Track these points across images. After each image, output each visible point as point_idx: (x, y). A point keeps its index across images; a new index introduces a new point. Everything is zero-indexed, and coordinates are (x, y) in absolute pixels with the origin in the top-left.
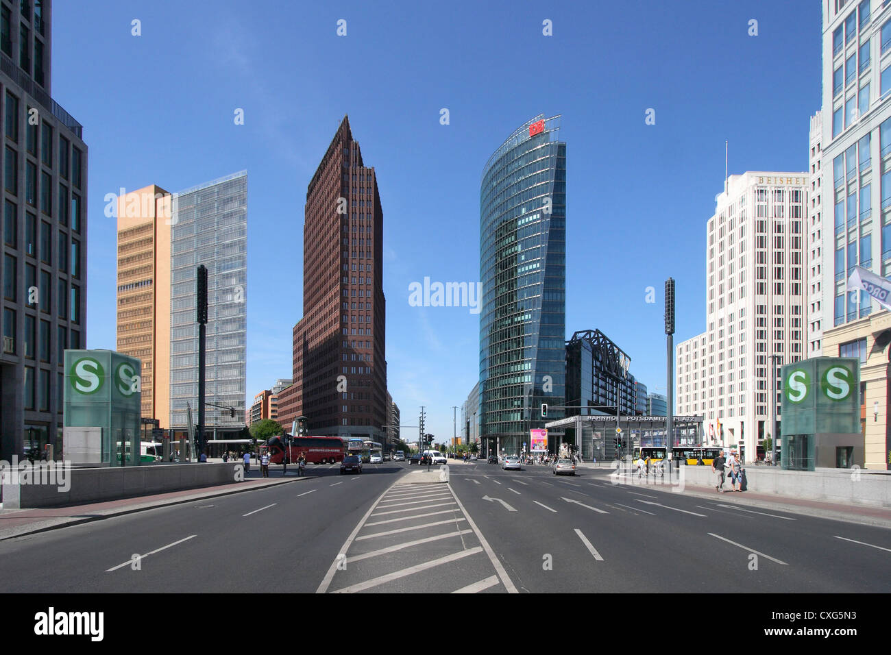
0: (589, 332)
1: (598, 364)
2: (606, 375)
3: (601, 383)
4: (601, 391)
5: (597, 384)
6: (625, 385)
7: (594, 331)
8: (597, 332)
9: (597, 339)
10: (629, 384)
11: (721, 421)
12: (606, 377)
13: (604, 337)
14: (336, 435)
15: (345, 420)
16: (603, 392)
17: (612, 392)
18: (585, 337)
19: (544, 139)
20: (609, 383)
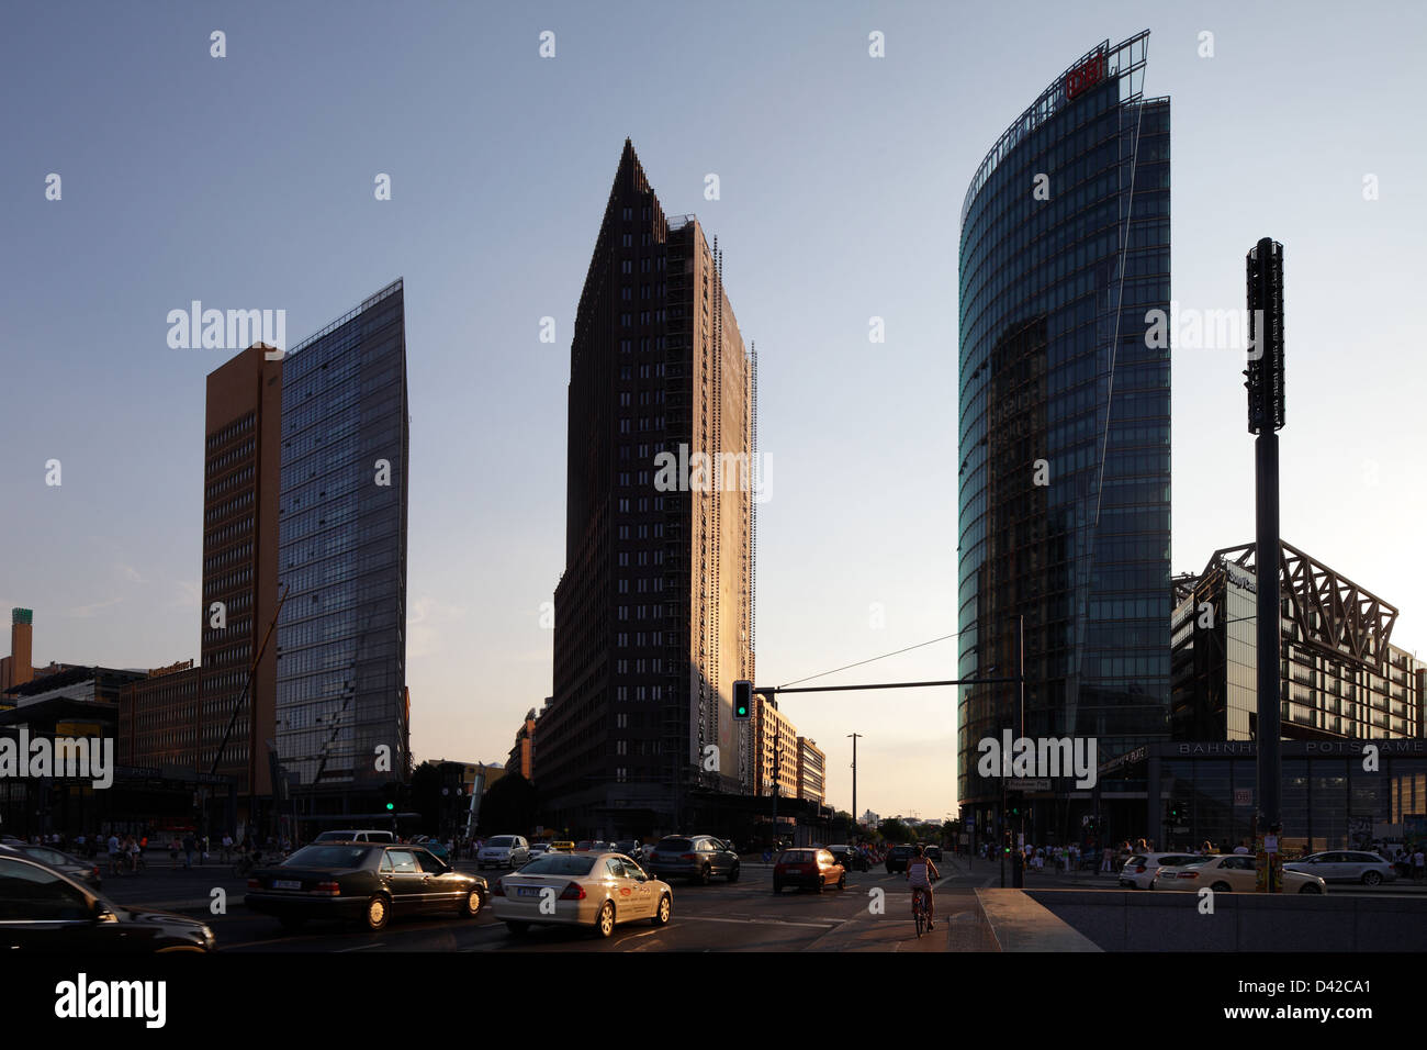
2: (1314, 651)
6: (1380, 676)
10: (1395, 673)
12: (1314, 656)
13: (1301, 557)
14: (604, 802)
15: (622, 772)
16: (1305, 693)
17: (1336, 692)
18: (1240, 563)
19: (1103, 97)
20: (1322, 670)
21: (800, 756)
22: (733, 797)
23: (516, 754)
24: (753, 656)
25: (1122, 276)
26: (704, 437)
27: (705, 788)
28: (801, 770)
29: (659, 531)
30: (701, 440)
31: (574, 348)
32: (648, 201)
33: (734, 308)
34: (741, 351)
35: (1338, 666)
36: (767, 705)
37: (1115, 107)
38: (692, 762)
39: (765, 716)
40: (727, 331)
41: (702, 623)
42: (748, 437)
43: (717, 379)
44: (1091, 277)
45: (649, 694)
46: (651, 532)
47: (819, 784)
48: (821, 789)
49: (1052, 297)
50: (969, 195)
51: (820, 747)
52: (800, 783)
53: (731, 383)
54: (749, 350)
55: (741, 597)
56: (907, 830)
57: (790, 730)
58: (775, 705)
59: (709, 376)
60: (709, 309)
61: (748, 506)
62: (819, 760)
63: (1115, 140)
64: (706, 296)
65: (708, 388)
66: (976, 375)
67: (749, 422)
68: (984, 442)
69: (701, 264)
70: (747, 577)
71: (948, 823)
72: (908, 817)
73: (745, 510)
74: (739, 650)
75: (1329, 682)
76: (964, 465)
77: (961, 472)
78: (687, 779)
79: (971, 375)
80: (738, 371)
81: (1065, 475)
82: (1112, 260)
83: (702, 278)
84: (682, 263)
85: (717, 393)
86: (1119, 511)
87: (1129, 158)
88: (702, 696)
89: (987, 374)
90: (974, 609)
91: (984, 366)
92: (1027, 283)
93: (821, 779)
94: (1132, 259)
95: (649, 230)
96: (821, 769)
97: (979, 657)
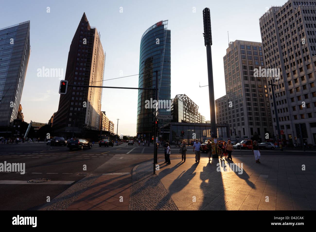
0: (182, 95)
1: (186, 107)
2: (189, 111)
3: (187, 114)
4: (187, 117)
5: (185, 114)
6: (197, 116)
7: (183, 95)
8: (185, 95)
9: (185, 98)
10: (199, 116)
11: (235, 128)
12: (189, 112)
13: (187, 97)
14: (65, 131)
15: (69, 125)
16: (188, 117)
17: (192, 118)
18: (180, 97)
19: (162, 27)
20: (190, 114)
21: (109, 124)
22: (93, 130)
23: (50, 121)
24: (101, 105)
25: (164, 52)
26: (94, 64)
27: (88, 128)
28: (109, 127)
29: (83, 79)
30: (93, 64)
31: (71, 46)
32: (87, 23)
33: (102, 45)
34: (103, 53)
35: (192, 114)
36: (104, 114)
37: (163, 29)
38: (85, 123)
39: (103, 116)
40: (100, 48)
41: (90, 97)
42: (103, 67)
43: (98, 55)
44: (160, 51)
45: (77, 109)
46: (81, 79)
47: (113, 129)
48: (113, 130)
49: (154, 53)
50: (142, 37)
51: (113, 123)
52: (109, 129)
53: (101, 57)
54: (104, 53)
55: (99, 94)
56: (128, 138)
57: (108, 119)
58: (105, 115)
59: (96, 54)
60: (97, 43)
61: (102, 78)
62: (113, 125)
63: (163, 33)
64: (97, 41)
65: (96, 56)
66: (142, 63)
67: (103, 64)
68: (143, 73)
69: (96, 36)
70: (101, 90)
71: (135, 137)
72: (128, 135)
73: (102, 79)
74: (98, 103)
75: (191, 116)
76: (140, 77)
77: (139, 78)
78: (84, 127)
79: (141, 63)
80: (102, 56)
81: (154, 80)
82: (163, 49)
83: (96, 38)
84: (93, 34)
85: (97, 57)
86: (163, 86)
87: (165, 36)
88: (89, 110)
89: (144, 63)
90: (140, 99)
91: (143, 62)
92: (150, 51)
93: (113, 128)
94: (166, 50)
95: (87, 28)
96: (113, 127)
97: (141, 108)
